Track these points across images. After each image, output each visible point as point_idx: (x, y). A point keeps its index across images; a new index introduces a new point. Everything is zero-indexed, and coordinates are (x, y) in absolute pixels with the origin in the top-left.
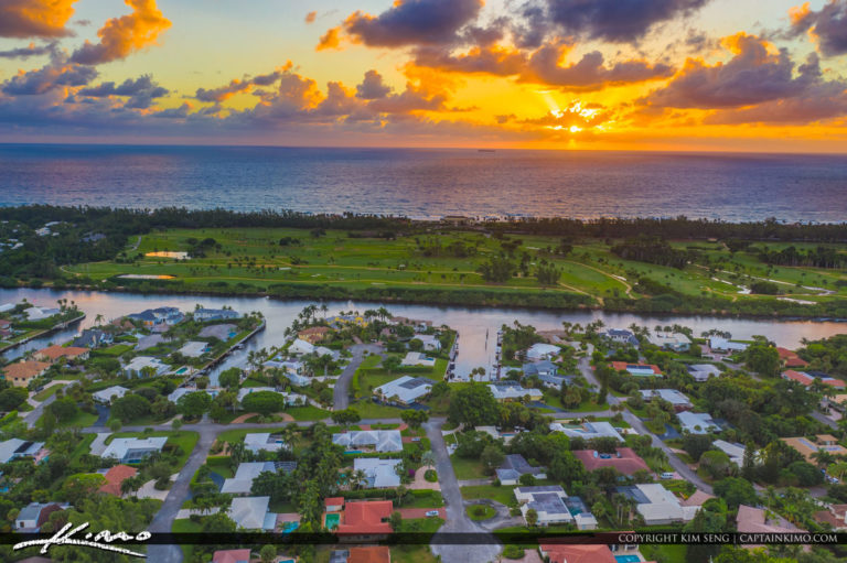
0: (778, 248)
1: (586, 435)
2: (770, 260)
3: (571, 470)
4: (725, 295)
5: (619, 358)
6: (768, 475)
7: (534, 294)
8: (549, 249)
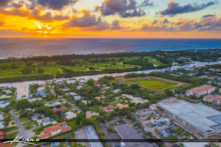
0: (94, 59)
1: (53, 105)
2: (93, 62)
3: (50, 113)
4: (84, 71)
5: (60, 87)
7: (37, 76)
8: (41, 64)
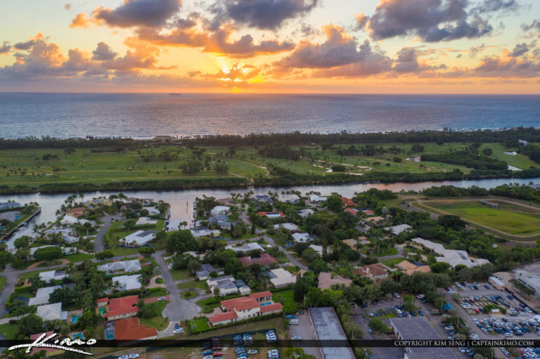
0: (345, 147)
1: (244, 249)
2: (342, 153)
3: (236, 266)
4: (317, 173)
5: (262, 210)
6: (334, 258)
7: (214, 180)
8: (222, 153)
